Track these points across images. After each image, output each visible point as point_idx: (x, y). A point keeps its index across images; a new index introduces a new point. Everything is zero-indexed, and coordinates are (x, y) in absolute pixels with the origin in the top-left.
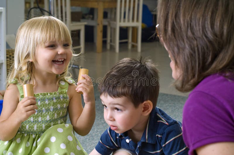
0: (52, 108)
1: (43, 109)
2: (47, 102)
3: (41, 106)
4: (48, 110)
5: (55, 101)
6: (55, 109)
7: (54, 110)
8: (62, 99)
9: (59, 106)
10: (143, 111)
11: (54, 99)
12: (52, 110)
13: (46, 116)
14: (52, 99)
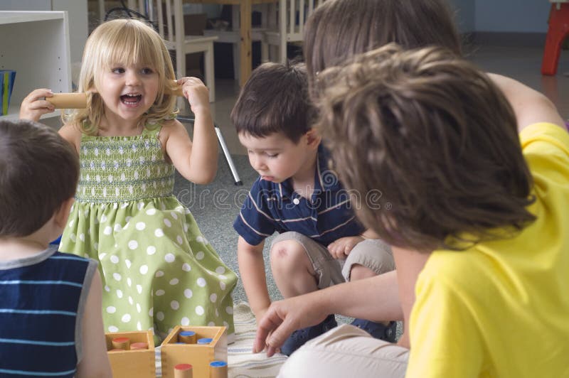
0: (129, 161)
1: (115, 162)
2: (121, 151)
3: (110, 157)
4: (123, 165)
5: (135, 150)
6: (135, 164)
7: (132, 165)
8: (148, 148)
9: (142, 159)
10: (308, 144)
11: (133, 146)
12: (129, 165)
13: (120, 174)
14: (130, 147)
